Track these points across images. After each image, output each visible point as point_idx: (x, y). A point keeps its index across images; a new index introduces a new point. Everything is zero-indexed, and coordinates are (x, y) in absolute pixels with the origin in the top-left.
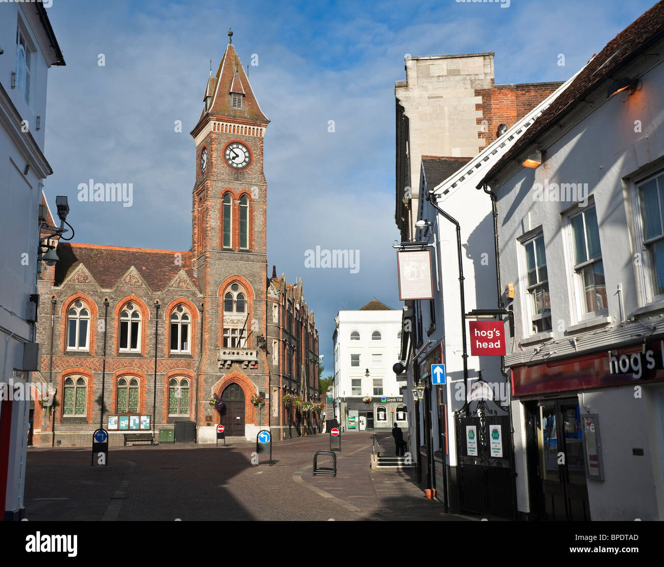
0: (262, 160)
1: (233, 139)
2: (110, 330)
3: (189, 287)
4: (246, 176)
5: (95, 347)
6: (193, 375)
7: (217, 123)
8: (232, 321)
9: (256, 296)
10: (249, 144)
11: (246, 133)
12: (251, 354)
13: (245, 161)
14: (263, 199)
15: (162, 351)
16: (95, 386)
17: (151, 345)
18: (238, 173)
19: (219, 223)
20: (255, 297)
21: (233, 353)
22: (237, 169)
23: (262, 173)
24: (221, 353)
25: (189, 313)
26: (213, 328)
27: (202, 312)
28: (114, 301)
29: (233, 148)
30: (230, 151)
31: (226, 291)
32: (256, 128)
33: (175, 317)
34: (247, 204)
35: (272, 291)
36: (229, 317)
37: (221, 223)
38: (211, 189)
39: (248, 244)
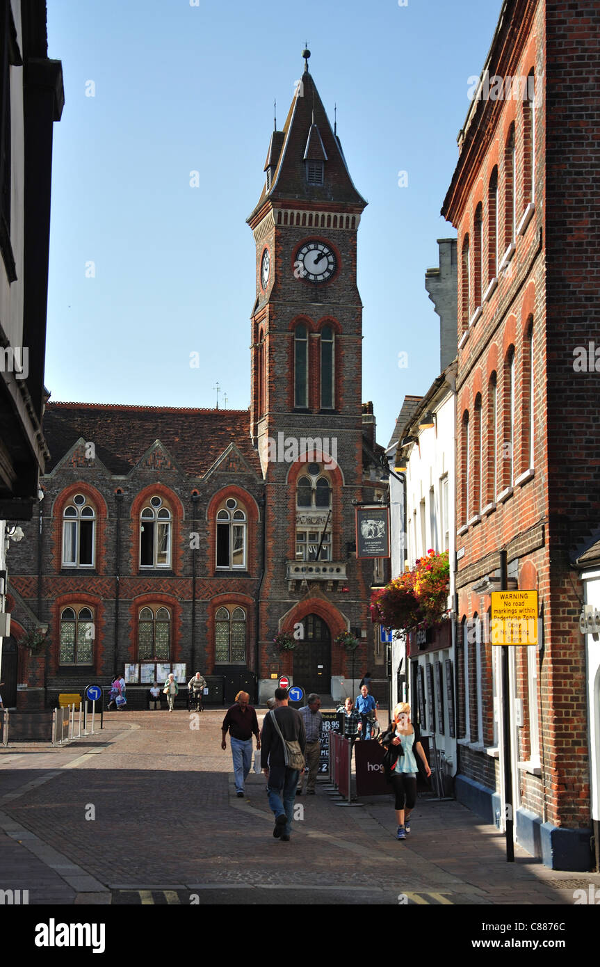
0: (356, 266)
1: (308, 235)
2: (127, 536)
3: (244, 469)
4: (330, 294)
5: (104, 563)
6: (251, 602)
7: (283, 211)
8: (310, 521)
9: (346, 481)
10: (334, 242)
11: (329, 225)
12: (338, 570)
13: (327, 270)
14: (357, 330)
15: (204, 567)
16: (105, 619)
17: (188, 559)
18: (318, 289)
19: (287, 371)
20: (344, 483)
21: (311, 570)
22: (316, 283)
23: (355, 287)
24: (292, 570)
25: (244, 508)
26: (280, 531)
27: (263, 506)
28: (131, 492)
29: (310, 250)
30: (305, 255)
31: (300, 475)
32: (345, 215)
33: (223, 515)
34: (331, 339)
35: (372, 472)
36: (305, 515)
37: (291, 369)
38: (274, 317)
39: (333, 400)
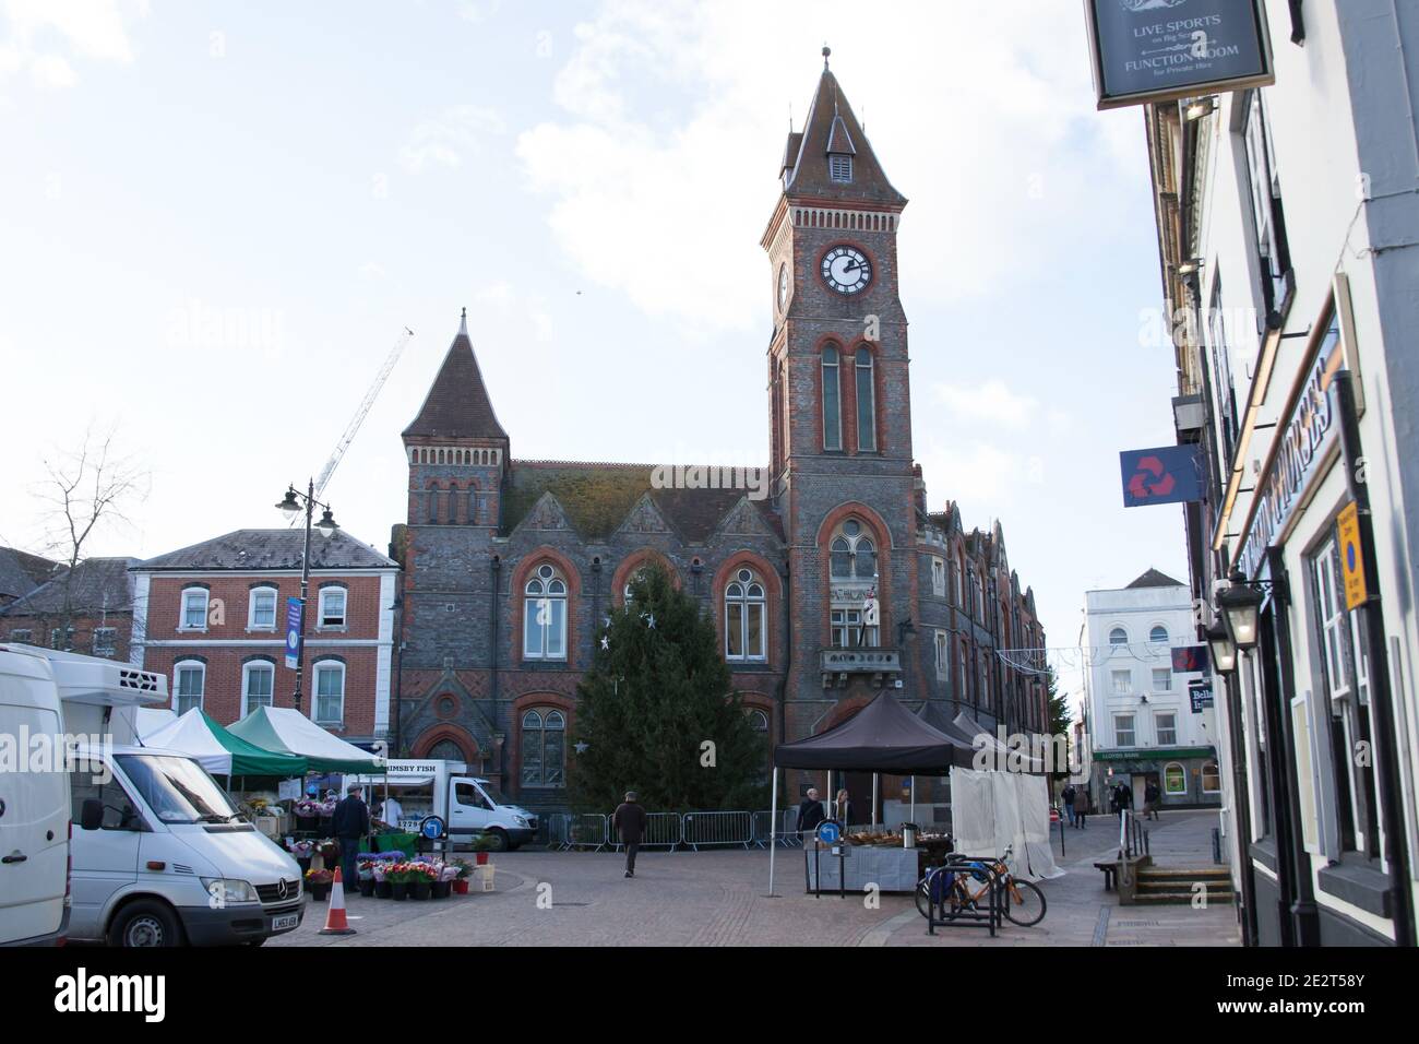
0: (896, 275)
1: (835, 239)
3: (759, 529)
4: (865, 308)
5: (578, 654)
6: (773, 704)
7: (803, 210)
8: (848, 595)
9: (895, 543)
10: (869, 247)
11: (860, 226)
12: (889, 659)
13: (861, 280)
14: (901, 352)
18: (853, 303)
19: (813, 402)
20: (892, 546)
21: (852, 658)
22: (847, 295)
23: (896, 302)
24: (827, 659)
25: (762, 581)
26: (809, 609)
27: (787, 578)
28: (612, 561)
29: (837, 256)
30: (831, 262)
31: (834, 536)
32: (880, 215)
33: (735, 590)
34: (868, 364)
35: (929, 533)
36: (840, 588)
37: (819, 401)
38: (795, 336)
39: (874, 441)
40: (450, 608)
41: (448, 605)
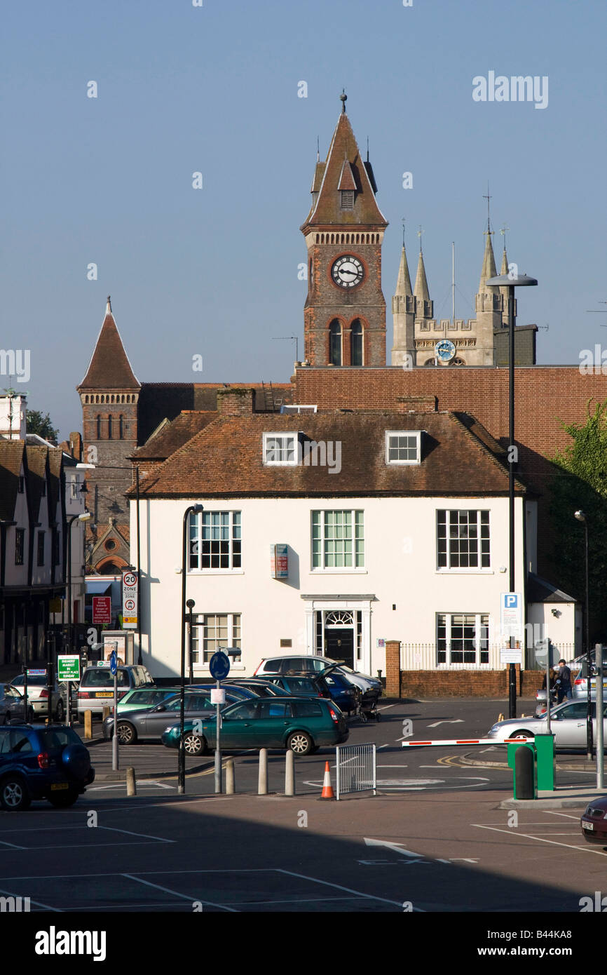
0: (380, 274)
1: (342, 251)
4: (359, 297)
7: (320, 234)
11: (357, 242)
13: (357, 278)
14: (382, 325)
18: (349, 293)
22: (348, 288)
23: (380, 291)
29: (343, 263)
30: (339, 267)
32: (371, 233)
34: (361, 332)
40: (111, 489)
41: (110, 487)
